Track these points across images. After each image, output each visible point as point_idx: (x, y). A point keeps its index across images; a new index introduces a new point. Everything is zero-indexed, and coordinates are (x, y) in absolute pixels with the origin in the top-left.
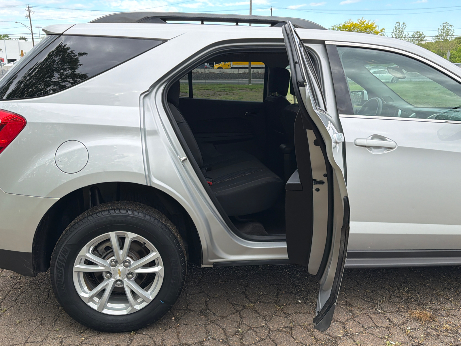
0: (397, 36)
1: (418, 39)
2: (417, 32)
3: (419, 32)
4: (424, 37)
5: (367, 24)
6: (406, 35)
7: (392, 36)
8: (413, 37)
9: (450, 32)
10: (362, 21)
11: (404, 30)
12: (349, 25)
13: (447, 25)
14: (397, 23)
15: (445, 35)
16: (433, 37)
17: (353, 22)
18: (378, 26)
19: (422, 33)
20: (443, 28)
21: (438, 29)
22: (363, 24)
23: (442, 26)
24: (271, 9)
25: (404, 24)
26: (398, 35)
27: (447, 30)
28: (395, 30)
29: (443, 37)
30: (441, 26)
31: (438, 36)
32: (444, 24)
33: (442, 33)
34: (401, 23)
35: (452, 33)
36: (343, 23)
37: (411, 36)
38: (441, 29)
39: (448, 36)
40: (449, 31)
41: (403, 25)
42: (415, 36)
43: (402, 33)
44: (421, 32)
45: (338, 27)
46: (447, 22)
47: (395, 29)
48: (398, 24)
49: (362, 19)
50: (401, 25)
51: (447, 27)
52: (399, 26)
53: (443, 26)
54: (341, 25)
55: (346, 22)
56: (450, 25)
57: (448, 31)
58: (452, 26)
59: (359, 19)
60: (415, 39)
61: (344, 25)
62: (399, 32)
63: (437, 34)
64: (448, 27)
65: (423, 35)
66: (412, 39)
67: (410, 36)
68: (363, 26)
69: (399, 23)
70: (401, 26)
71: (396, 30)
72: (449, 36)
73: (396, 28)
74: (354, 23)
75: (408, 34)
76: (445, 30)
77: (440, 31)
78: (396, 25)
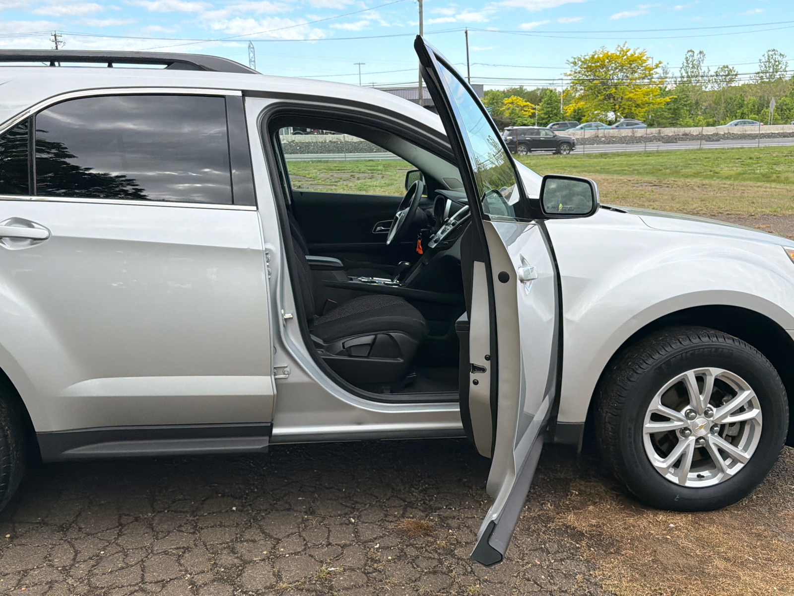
0: (689, 74)
1: (725, 79)
2: (724, 67)
3: (727, 67)
4: (736, 75)
5: (632, 55)
6: (704, 72)
7: (682, 74)
8: (717, 76)
9: (780, 66)
10: (625, 49)
11: (701, 64)
12: (601, 56)
13: (775, 54)
14: (689, 51)
15: (771, 70)
16: (751, 75)
17: (608, 52)
18: (652, 58)
19: (733, 68)
20: (768, 59)
21: (760, 60)
23: (766, 55)
24: (466, 33)
25: (701, 53)
26: (693, 72)
27: (775, 61)
28: (685, 64)
29: (768, 74)
30: (763, 56)
31: (758, 73)
32: (770, 53)
33: (766, 67)
34: (697, 52)
35: (784, 67)
36: (591, 53)
37: (715, 74)
38: (764, 60)
39: (777, 72)
40: (779, 64)
41: (699, 55)
42: (721, 74)
43: (697, 69)
44: (731, 67)
45: (583, 60)
46: (776, 49)
47: (685, 61)
48: (691, 53)
49: (624, 46)
50: (695, 55)
51: (774, 56)
52: (693, 56)
53: (769, 56)
54: (587, 57)
55: (595, 52)
56: (781, 54)
57: (777, 63)
58: (783, 56)
59: (619, 46)
60: (720, 78)
61: (593, 57)
62: (693, 67)
63: (758, 70)
64: (778, 57)
65: (734, 71)
66: (715, 79)
67: (712, 73)
68: (625, 57)
69: (693, 52)
70: (696, 57)
71: (688, 63)
72: (779, 73)
73: (687, 61)
74: (609, 54)
75: (709, 71)
76: (773, 63)
77: (762, 64)
78: (688, 56)
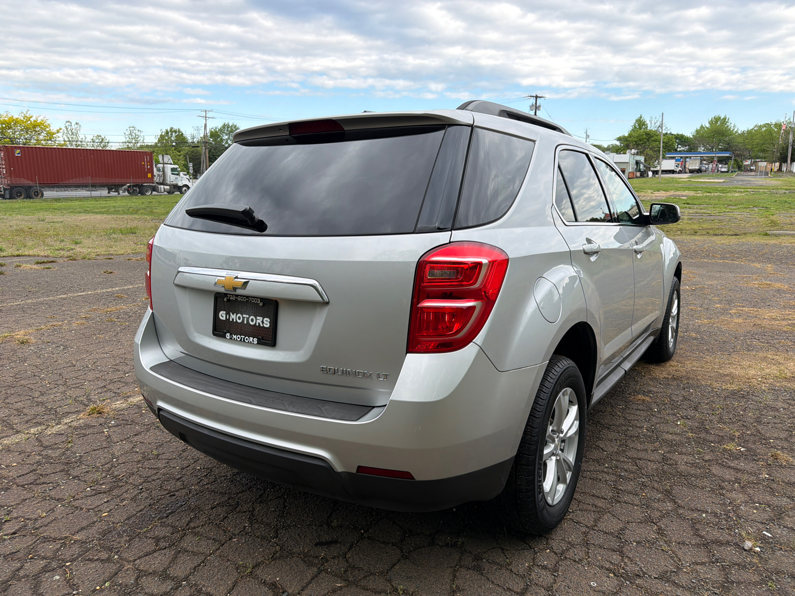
0: (70, 139)
1: (100, 144)
2: (98, 136)
3: (100, 136)
4: (108, 143)
5: (35, 121)
6: (82, 139)
7: (64, 139)
8: (94, 142)
9: (139, 138)
10: (27, 115)
11: (79, 132)
12: (7, 119)
13: (134, 129)
14: (67, 122)
15: (134, 141)
16: (120, 144)
17: (13, 116)
20: (130, 133)
21: (125, 133)
22: (29, 120)
23: (128, 130)
25: (77, 124)
26: (73, 138)
27: (136, 135)
29: (132, 144)
30: (127, 130)
31: (125, 143)
32: (131, 129)
33: (129, 138)
34: (73, 123)
35: (142, 139)
37: (91, 140)
38: (127, 133)
41: (76, 125)
42: (96, 141)
43: (76, 136)
44: (103, 137)
46: (134, 126)
48: (69, 123)
49: (27, 113)
50: (73, 125)
51: (134, 131)
52: (71, 126)
53: (130, 131)
55: (1, 114)
56: (138, 131)
57: (137, 136)
58: (140, 131)
59: (22, 112)
60: (96, 144)
62: (73, 134)
63: (124, 140)
64: (136, 132)
65: (106, 140)
66: (93, 145)
67: (89, 139)
68: (29, 122)
69: (71, 123)
70: (73, 127)
71: (67, 131)
72: (139, 143)
73: (67, 129)
75: (86, 138)
76: (134, 136)
77: (127, 136)
78: (67, 125)
